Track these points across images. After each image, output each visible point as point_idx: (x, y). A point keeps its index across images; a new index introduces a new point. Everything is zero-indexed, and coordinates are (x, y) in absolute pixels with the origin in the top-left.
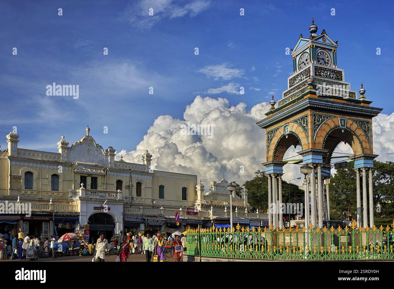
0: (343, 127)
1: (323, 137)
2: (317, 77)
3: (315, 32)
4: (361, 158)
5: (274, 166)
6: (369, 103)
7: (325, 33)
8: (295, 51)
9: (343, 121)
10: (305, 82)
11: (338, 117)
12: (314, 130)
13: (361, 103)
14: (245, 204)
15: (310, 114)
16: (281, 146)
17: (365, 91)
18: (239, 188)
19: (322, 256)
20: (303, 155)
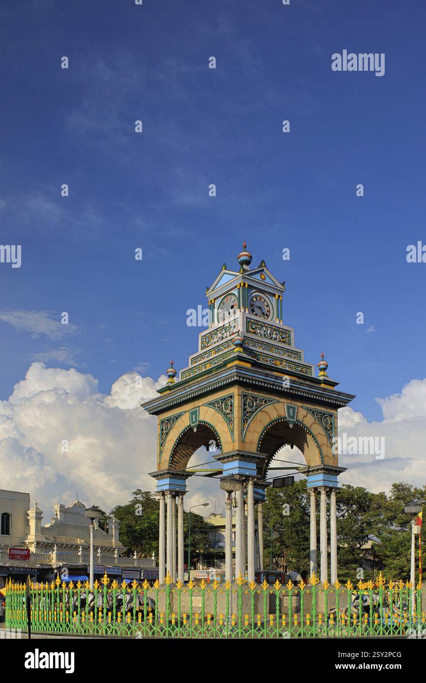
0: (292, 420)
1: (258, 433)
2: (249, 335)
3: (248, 263)
4: (320, 471)
5: (170, 477)
6: (334, 384)
7: (265, 266)
8: (213, 290)
9: (291, 410)
10: (229, 341)
11: (283, 403)
12: (244, 420)
13: (320, 384)
14: (114, 544)
15: (237, 393)
16: (184, 446)
17: (328, 365)
18: (105, 517)
19: (259, 630)
20: (223, 461)
